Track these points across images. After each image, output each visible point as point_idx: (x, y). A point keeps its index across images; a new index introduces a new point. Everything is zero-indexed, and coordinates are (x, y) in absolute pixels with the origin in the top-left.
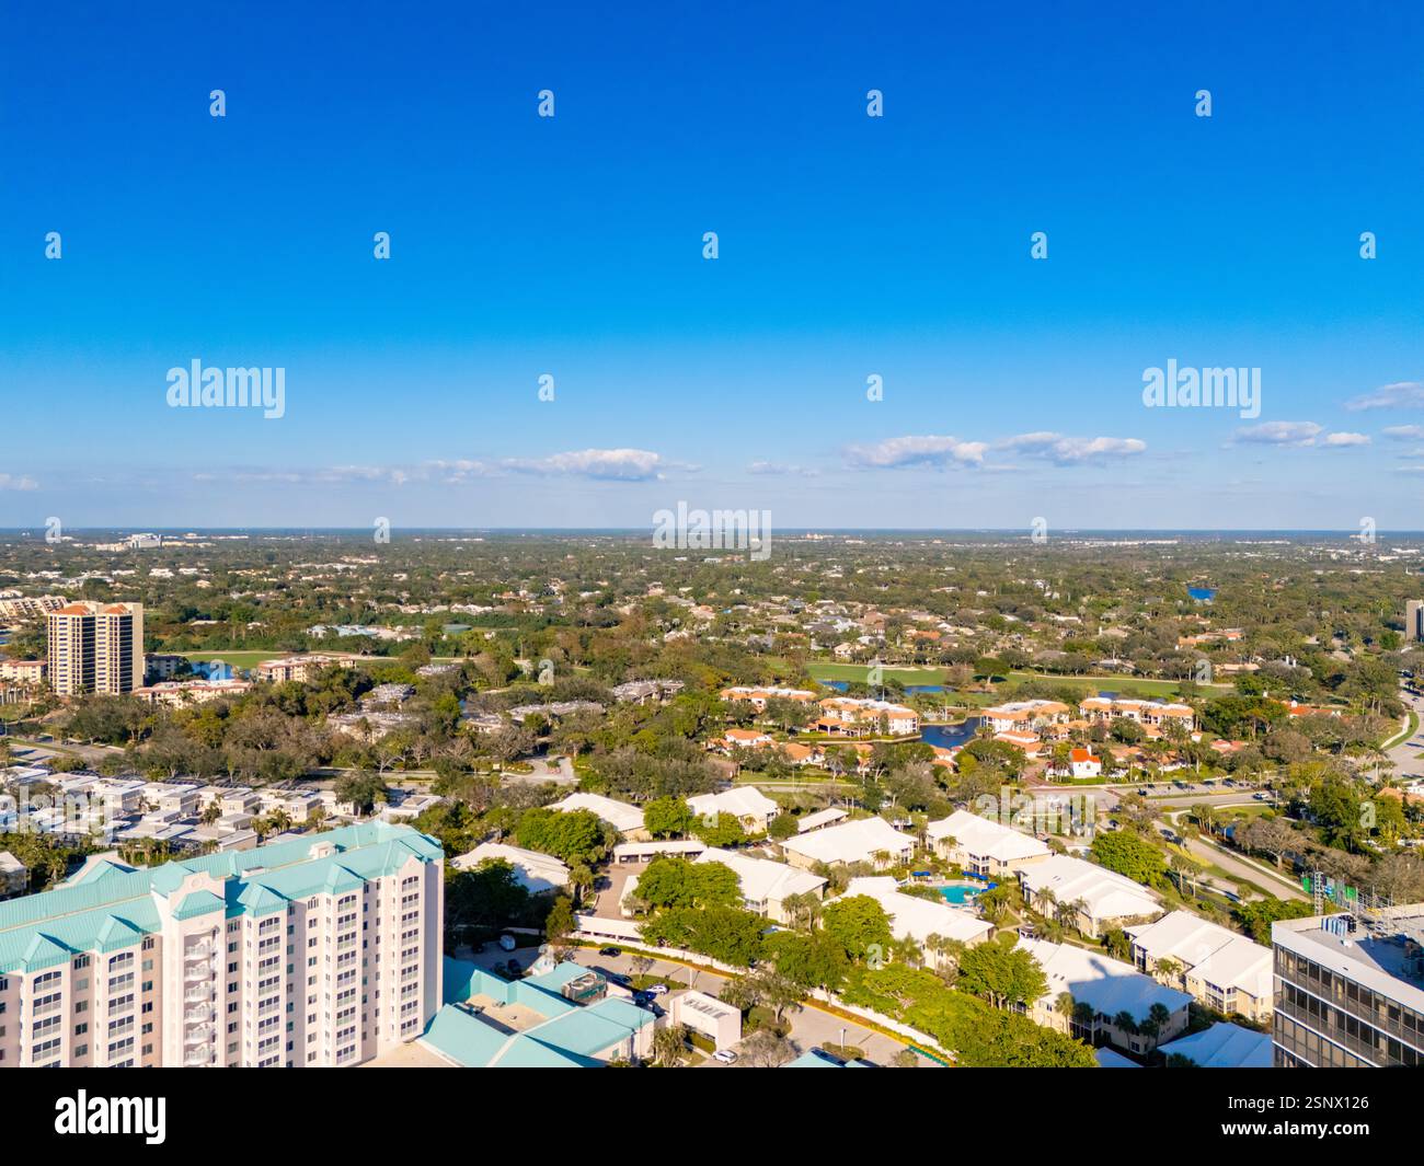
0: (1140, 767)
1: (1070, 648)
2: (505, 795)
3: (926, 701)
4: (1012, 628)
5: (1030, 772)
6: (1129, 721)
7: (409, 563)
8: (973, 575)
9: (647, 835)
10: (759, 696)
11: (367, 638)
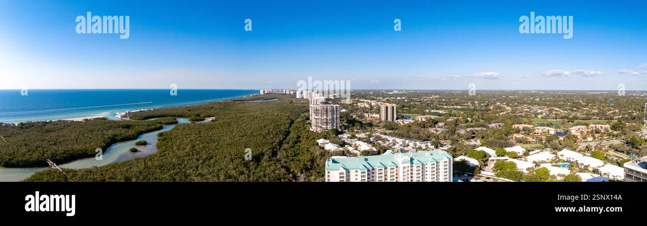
0: (600, 138)
1: (587, 115)
2: (465, 146)
3: (557, 127)
4: (575, 111)
5: (579, 140)
6: (598, 129)
7: (445, 97)
8: (567, 100)
9: (496, 156)
10: (521, 126)
11: (437, 113)
